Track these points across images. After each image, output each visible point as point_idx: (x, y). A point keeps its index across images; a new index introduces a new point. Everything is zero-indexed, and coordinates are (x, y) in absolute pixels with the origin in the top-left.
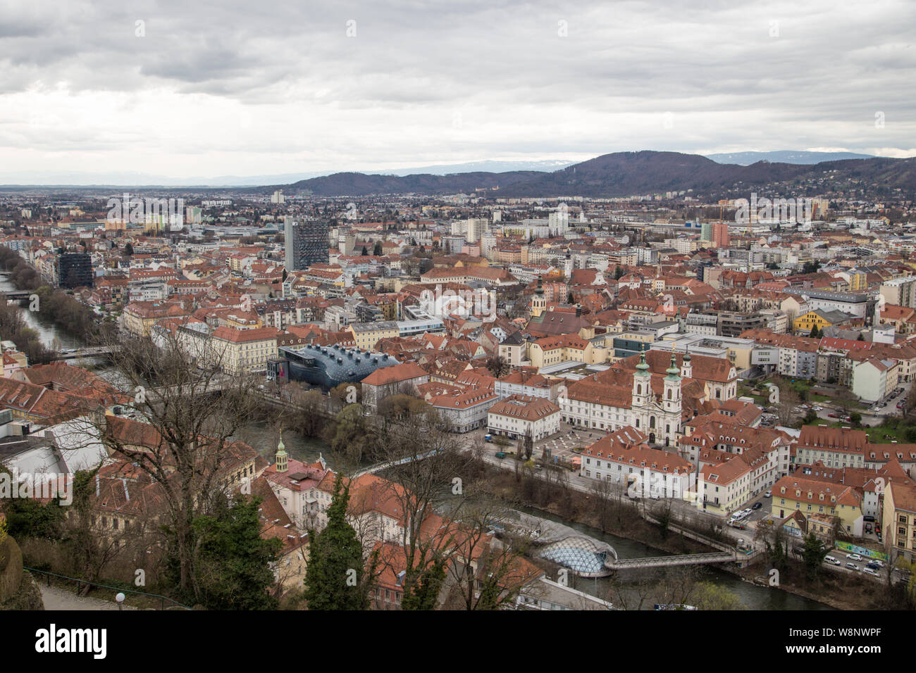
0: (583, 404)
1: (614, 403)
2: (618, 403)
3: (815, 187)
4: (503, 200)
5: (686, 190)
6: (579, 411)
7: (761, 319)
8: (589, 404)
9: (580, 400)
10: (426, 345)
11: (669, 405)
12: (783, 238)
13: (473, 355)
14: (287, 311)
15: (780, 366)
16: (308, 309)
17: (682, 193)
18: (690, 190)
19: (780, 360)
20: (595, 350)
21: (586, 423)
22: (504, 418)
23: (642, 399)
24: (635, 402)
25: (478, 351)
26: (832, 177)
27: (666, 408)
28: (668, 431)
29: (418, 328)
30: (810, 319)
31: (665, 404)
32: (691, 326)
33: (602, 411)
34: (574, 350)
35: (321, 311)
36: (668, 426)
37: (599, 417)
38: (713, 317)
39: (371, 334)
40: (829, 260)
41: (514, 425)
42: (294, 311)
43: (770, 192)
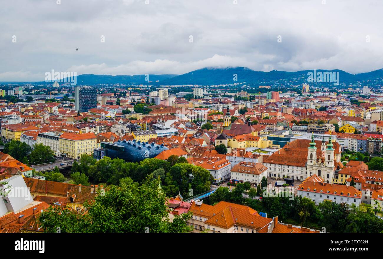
0: (277, 166)
1: (295, 164)
2: (297, 165)
3: (297, 81)
4: (163, 86)
5: (243, 82)
6: (275, 170)
7: (327, 128)
8: (281, 166)
9: (275, 164)
10: (175, 141)
11: (329, 163)
12: (301, 98)
13: (201, 145)
14: (92, 127)
15: (349, 147)
16: (103, 126)
17: (241, 83)
18: (244, 82)
19: (349, 145)
20: (263, 141)
21: (279, 176)
22: (241, 174)
23: (313, 161)
24: (309, 163)
25: (203, 143)
26: (303, 77)
27: (327, 165)
28: (328, 177)
29: (166, 133)
30: (347, 128)
31: (327, 163)
32: (295, 132)
33: (288, 169)
34: (252, 142)
35: (109, 127)
36: (328, 175)
37: (287, 172)
38: (306, 127)
39: (143, 136)
40: (328, 107)
41: (247, 177)
42: (95, 127)
43: (279, 83)
